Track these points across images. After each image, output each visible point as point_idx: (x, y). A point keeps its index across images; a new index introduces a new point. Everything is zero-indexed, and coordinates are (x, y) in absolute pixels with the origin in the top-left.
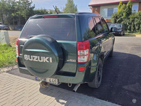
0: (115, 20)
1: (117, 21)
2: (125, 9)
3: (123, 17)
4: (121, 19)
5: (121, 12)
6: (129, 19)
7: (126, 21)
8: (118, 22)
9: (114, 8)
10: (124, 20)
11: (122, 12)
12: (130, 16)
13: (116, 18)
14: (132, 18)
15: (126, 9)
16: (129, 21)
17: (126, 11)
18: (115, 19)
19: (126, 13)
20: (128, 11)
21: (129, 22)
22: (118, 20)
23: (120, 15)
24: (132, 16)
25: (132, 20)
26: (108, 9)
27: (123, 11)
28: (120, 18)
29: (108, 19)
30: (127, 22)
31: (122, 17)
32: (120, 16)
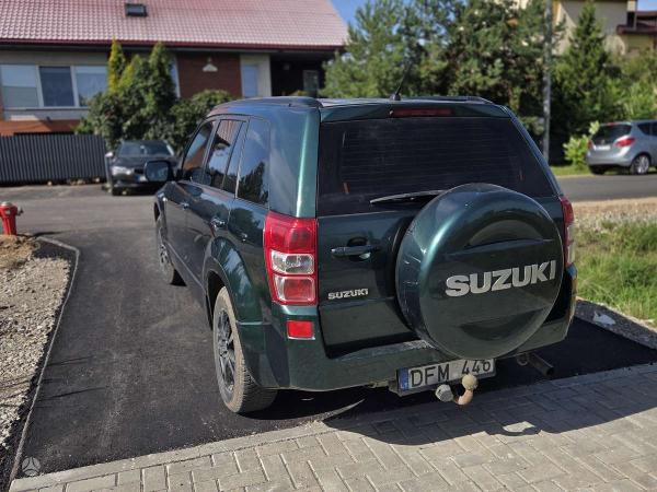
0: (112, 124)
1: (125, 128)
2: (147, 78)
3: (147, 109)
4: (141, 119)
5: (133, 91)
6: (173, 119)
7: (162, 129)
8: (127, 131)
9: (72, 68)
10: (153, 122)
11: (137, 91)
12: (176, 110)
13: (119, 116)
14: (186, 119)
15: (154, 79)
16: (176, 128)
17: (155, 85)
18: (112, 120)
19: (157, 94)
20: (163, 87)
21: (177, 132)
22: (129, 123)
23: (131, 103)
24: (183, 110)
25: (186, 126)
26: (41, 67)
27: (140, 85)
28: (134, 117)
29: (52, 118)
30: (170, 133)
31: (143, 112)
32: (134, 109)
